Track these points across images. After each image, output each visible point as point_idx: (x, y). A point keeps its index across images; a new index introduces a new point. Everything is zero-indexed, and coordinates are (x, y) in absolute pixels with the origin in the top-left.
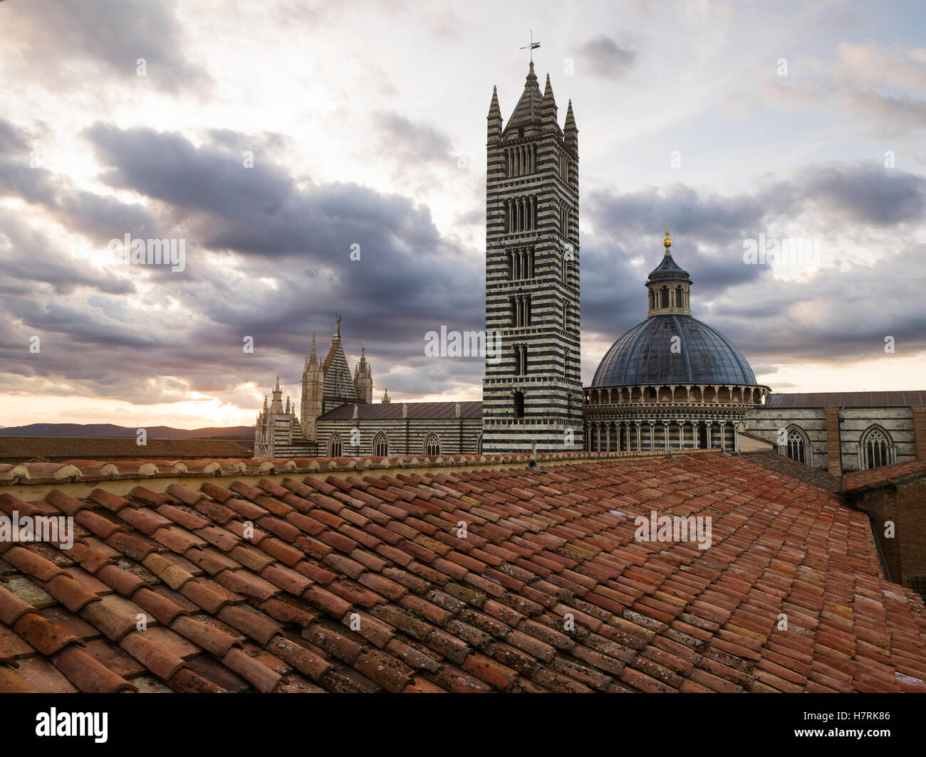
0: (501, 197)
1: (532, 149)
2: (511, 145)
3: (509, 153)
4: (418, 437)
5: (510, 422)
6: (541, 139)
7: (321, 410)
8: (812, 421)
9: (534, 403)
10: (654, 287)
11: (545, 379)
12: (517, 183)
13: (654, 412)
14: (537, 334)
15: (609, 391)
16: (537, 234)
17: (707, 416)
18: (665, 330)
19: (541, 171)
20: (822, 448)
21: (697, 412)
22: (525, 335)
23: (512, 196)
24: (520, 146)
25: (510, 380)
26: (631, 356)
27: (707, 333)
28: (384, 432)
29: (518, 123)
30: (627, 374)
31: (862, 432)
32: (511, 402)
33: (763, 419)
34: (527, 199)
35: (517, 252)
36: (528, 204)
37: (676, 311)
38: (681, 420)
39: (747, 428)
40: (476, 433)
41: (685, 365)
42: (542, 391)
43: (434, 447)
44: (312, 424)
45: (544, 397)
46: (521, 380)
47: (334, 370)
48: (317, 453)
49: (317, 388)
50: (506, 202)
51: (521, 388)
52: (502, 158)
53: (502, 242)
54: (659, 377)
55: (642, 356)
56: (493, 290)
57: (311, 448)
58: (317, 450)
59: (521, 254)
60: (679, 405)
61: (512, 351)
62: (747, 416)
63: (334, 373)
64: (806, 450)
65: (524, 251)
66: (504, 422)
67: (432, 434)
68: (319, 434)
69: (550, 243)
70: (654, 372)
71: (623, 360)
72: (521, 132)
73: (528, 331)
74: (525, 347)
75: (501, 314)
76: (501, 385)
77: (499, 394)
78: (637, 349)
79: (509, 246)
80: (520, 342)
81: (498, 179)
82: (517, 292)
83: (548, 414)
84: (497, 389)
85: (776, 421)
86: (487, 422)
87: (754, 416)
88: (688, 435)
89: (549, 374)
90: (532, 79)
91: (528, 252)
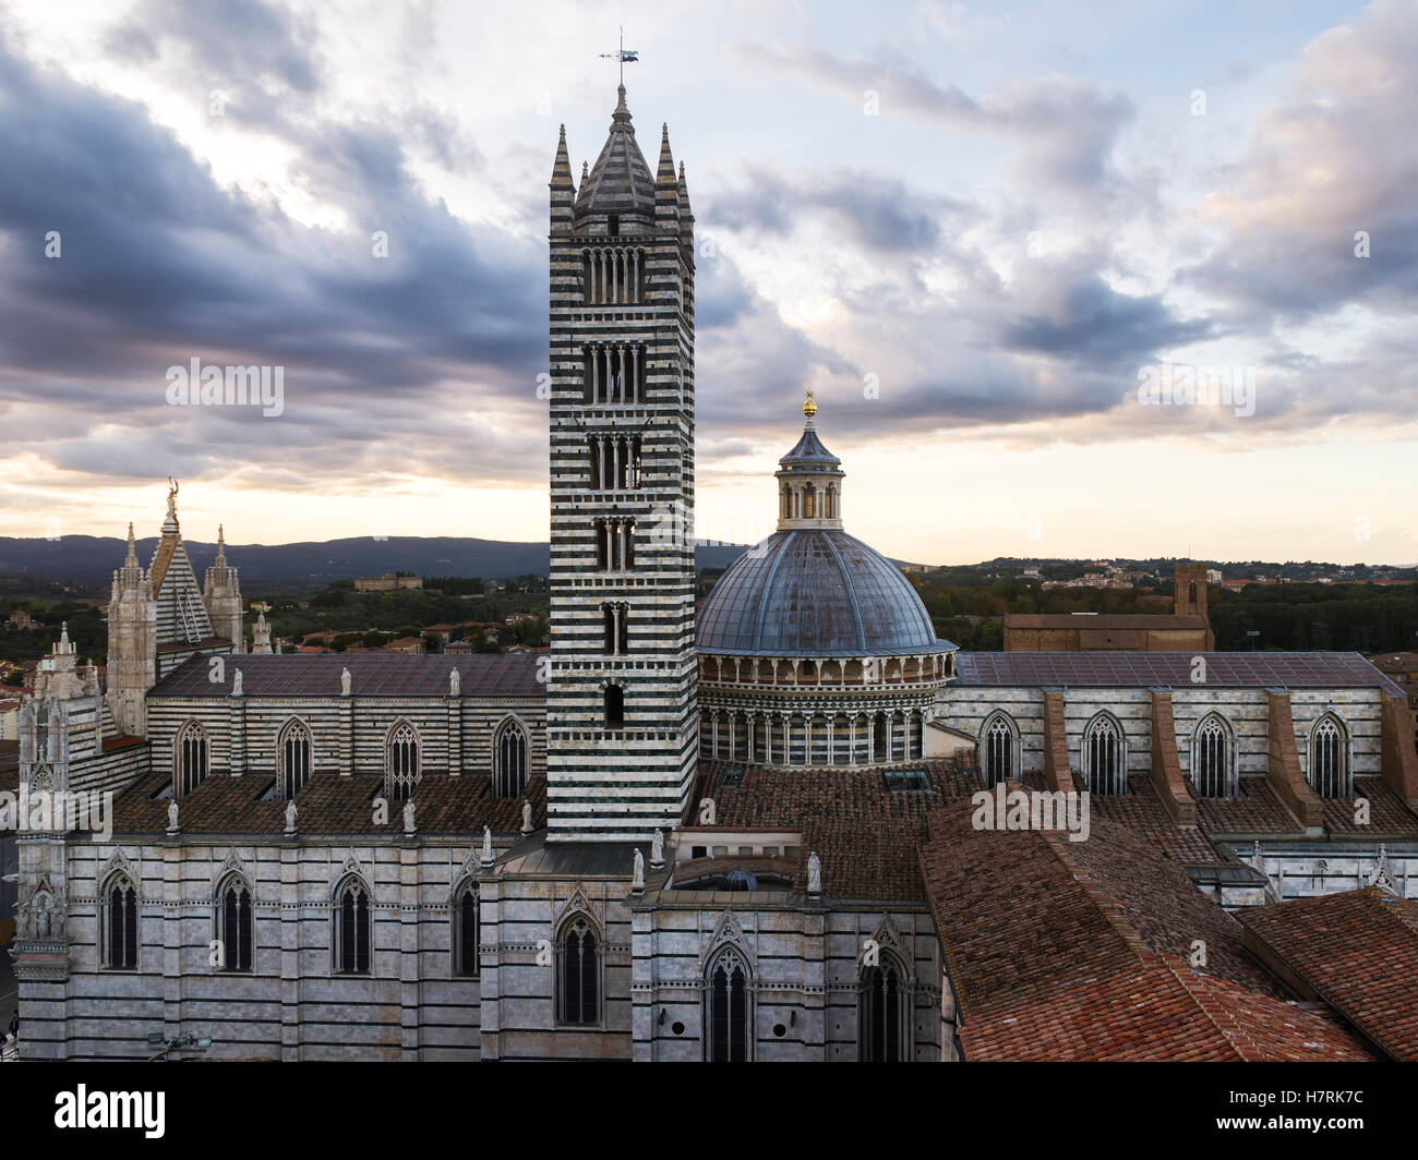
0: (578, 337)
1: (636, 258)
2: (597, 244)
3: (592, 258)
4: (375, 728)
5: (598, 736)
6: (654, 244)
7: (153, 676)
8: (1024, 705)
9: (641, 704)
10: (793, 483)
11: (661, 665)
12: (609, 317)
13: (812, 699)
14: (646, 587)
15: (737, 661)
16: (645, 414)
17: (887, 703)
18: (818, 560)
19: (654, 303)
20: (1036, 743)
21: (875, 699)
22: (624, 587)
23: (601, 338)
24: (614, 250)
25: (597, 665)
26: (768, 602)
27: (877, 564)
28: (302, 719)
29: (607, 204)
30: (765, 633)
31: (1086, 721)
32: (600, 702)
33: (958, 701)
34: (628, 348)
35: (608, 440)
36: (629, 357)
37: (826, 525)
38: (853, 712)
39: (937, 715)
40: (489, 722)
41: (855, 623)
42: (655, 685)
43: (405, 745)
44: (137, 704)
45: (660, 694)
46: (618, 665)
47: (170, 591)
48: (151, 759)
49: (145, 635)
50: (587, 349)
51: (620, 679)
52: (579, 266)
53: (581, 420)
54: (818, 641)
55: (787, 604)
56: (563, 505)
57: (139, 751)
58: (151, 752)
59: (615, 444)
60: (852, 690)
61: (600, 615)
62: (937, 697)
63: (171, 597)
64: (1014, 746)
65: (622, 440)
66: (587, 737)
67: (403, 722)
68: (152, 723)
69: (671, 432)
70: (810, 634)
71: (755, 609)
72: (614, 224)
73: (630, 582)
74: (622, 608)
75: (578, 548)
76: (581, 672)
77: (577, 688)
78: (778, 592)
79: (593, 428)
80: (614, 599)
81: (573, 304)
82: (609, 511)
83: (666, 723)
84: (573, 680)
85: (975, 704)
86: (555, 736)
87: (947, 698)
88: (860, 731)
89: (668, 656)
90: (622, 120)
91: (629, 443)
